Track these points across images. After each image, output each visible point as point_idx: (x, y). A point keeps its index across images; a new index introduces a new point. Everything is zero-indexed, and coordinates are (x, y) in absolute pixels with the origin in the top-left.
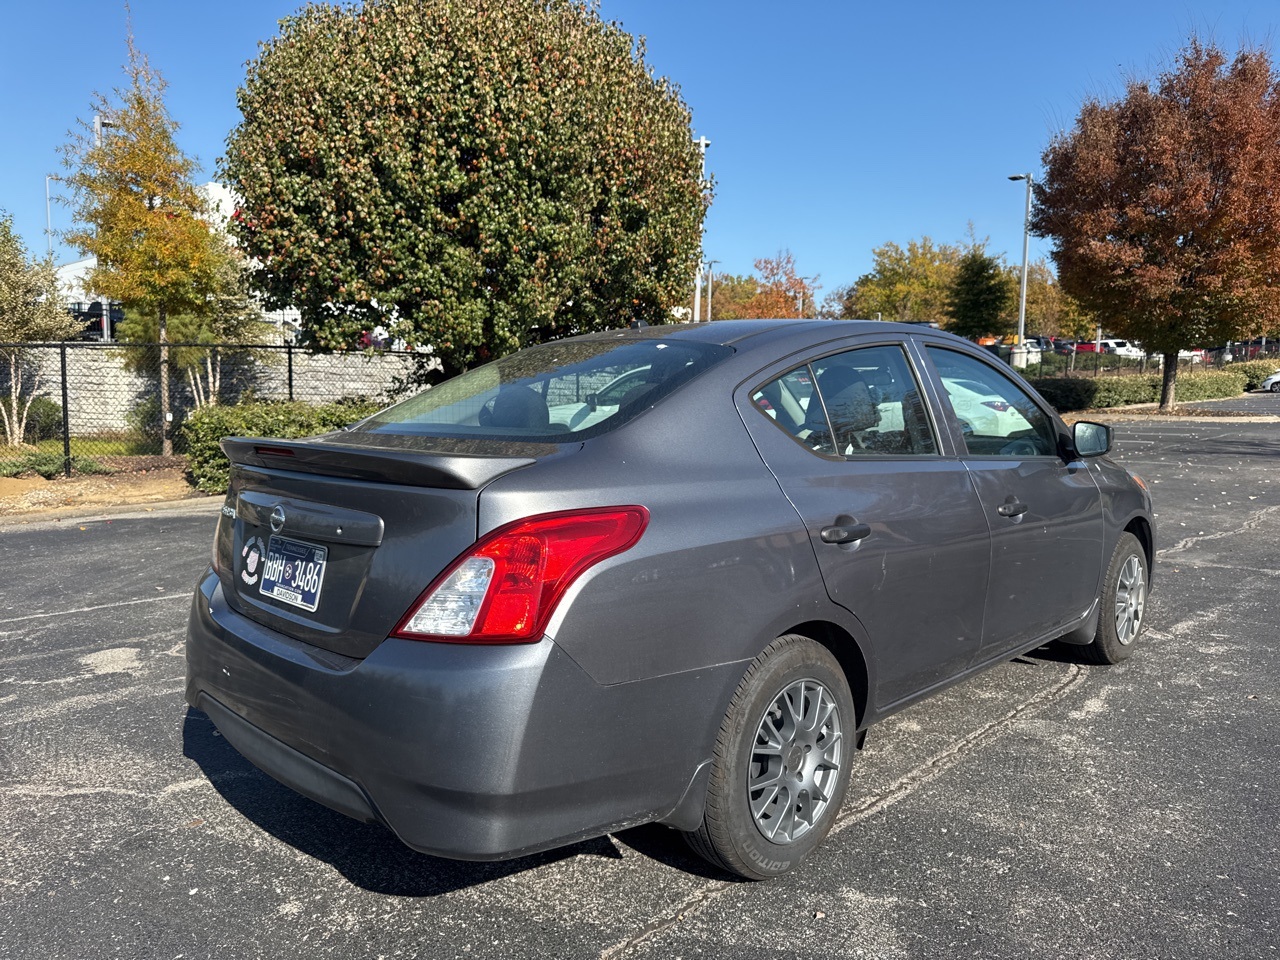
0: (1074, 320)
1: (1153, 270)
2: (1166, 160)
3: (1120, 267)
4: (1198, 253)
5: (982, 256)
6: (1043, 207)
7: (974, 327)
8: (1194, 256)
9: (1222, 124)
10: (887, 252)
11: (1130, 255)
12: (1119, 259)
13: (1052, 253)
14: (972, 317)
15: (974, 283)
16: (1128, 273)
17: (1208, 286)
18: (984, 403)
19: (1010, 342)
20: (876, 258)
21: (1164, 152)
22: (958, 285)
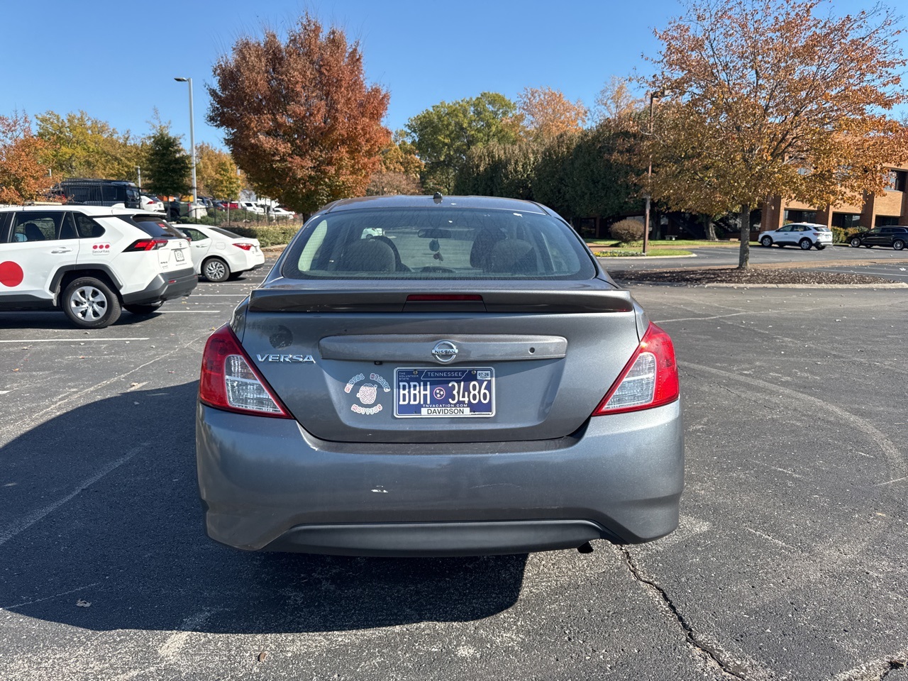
0: (226, 187)
1: (298, 159)
2: (298, 88)
3: (278, 155)
4: (321, 151)
5: (167, 135)
6: (218, 106)
7: (168, 188)
8: (319, 153)
9: (328, 71)
10: (50, 118)
11: (284, 148)
12: (277, 150)
13: (225, 139)
14: (166, 181)
15: (164, 155)
16: (283, 160)
17: (328, 173)
18: (235, 245)
19: (186, 200)
20: (39, 123)
21: (297, 82)
22: (151, 155)
